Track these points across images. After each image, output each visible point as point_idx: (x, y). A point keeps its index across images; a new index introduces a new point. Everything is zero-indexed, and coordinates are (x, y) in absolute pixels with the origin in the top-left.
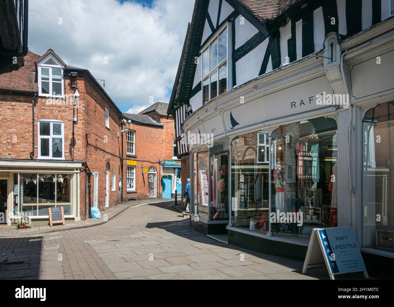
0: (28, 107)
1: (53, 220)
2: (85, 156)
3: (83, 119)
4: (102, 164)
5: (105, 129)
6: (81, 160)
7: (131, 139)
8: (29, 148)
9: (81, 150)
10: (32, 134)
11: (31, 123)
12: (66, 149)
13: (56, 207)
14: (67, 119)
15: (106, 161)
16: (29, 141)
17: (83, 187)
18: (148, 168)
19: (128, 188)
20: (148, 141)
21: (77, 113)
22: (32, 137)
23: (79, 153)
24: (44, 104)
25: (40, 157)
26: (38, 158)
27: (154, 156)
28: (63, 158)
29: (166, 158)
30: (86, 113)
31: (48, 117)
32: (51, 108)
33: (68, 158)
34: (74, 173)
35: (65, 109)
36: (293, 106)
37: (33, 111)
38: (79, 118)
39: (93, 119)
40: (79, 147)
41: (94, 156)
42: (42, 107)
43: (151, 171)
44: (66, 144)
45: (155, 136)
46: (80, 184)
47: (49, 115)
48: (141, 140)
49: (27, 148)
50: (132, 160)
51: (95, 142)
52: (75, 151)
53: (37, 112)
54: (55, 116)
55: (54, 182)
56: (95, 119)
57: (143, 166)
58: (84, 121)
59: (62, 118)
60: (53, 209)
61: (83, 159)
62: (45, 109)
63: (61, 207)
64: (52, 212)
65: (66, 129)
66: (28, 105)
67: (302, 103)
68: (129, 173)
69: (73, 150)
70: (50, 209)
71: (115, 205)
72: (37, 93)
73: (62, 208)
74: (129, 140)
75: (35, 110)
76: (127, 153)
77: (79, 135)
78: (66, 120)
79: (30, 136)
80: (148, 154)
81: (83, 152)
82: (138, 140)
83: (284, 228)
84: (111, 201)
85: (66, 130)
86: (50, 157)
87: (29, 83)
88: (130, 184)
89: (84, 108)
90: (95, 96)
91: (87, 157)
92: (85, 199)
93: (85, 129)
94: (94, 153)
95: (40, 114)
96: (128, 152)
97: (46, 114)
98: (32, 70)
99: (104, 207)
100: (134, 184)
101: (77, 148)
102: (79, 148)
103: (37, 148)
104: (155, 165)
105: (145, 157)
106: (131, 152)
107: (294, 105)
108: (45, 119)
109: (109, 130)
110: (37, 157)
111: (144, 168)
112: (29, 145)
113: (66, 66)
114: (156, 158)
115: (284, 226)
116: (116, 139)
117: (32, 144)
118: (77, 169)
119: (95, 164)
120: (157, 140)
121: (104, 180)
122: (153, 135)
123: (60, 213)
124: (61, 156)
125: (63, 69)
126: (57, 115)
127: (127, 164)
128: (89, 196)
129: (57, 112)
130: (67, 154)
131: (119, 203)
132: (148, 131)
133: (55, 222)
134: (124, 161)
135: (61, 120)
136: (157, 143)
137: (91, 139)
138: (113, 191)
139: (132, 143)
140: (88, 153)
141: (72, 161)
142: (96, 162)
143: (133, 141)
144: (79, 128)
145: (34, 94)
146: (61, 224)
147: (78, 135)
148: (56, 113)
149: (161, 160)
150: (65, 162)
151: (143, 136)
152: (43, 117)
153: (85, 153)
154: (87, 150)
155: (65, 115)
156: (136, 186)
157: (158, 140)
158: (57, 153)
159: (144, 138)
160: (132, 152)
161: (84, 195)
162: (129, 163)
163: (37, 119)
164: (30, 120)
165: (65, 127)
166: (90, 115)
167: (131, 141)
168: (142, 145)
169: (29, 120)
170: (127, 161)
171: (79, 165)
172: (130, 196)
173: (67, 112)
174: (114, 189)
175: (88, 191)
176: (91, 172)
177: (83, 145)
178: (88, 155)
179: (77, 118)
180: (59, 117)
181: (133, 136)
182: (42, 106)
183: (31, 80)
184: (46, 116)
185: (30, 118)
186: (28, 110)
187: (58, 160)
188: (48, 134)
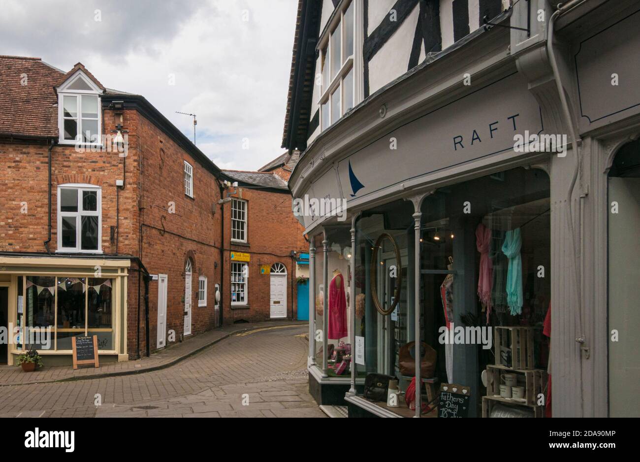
0: (42, 163)
1: (79, 359)
2: (137, 247)
3: (134, 183)
4: (177, 259)
5: (183, 199)
6: (131, 253)
7: (241, 215)
8: (42, 233)
9: (130, 236)
10: (47, 210)
11: (45, 191)
12: (105, 235)
13: (86, 335)
14: (107, 183)
15: (185, 254)
16: (42, 221)
17: (133, 301)
18: (271, 265)
19: (234, 301)
20: (271, 218)
21: (124, 173)
22: (47, 215)
23: (127, 242)
24: (67, 158)
25: (61, 249)
26: (56, 251)
27: (281, 245)
28: (100, 251)
29: (303, 249)
30: (139, 172)
31: (75, 180)
32: (80, 164)
33: (107, 250)
34: (118, 276)
35: (104, 165)
36: (458, 146)
37: (50, 170)
38: (127, 180)
39: (157, 181)
40: (127, 230)
41: (158, 247)
42: (65, 164)
43: (277, 272)
44: (105, 226)
45: (283, 209)
46: (128, 296)
47: (76, 176)
48: (258, 218)
49: (40, 233)
50: (242, 252)
51: (160, 222)
52: (121, 239)
53: (56, 172)
54: (87, 178)
55: (83, 292)
56: (160, 181)
57: (261, 263)
58: (136, 186)
59: (98, 181)
60: (80, 340)
61: (133, 252)
62: (69, 167)
63: (94, 336)
64: (77, 345)
65: (106, 200)
66: (41, 160)
67: (475, 137)
68: (235, 274)
69: (117, 237)
70: (74, 339)
71: (206, 331)
72: (56, 139)
73: (95, 338)
74: (235, 217)
75: (53, 169)
76: (232, 240)
77: (127, 210)
78: (105, 185)
79: (45, 213)
80: (271, 241)
81: (134, 239)
82: (252, 217)
83: (449, 410)
84: (195, 324)
85: (105, 203)
86: (78, 249)
87: (46, 122)
88: (238, 295)
89: (136, 164)
90: (161, 142)
91: (141, 248)
92: (137, 322)
93: (137, 199)
94: (158, 242)
95: (61, 176)
96: (234, 237)
97: (71, 175)
98: (52, 100)
99: (181, 336)
100: (245, 294)
101: (123, 233)
102: (126, 233)
103: (56, 234)
104: (283, 260)
105: (265, 247)
106: (239, 239)
107: (460, 142)
108: (70, 182)
109: (193, 199)
110: (56, 248)
111: (263, 266)
112: (43, 228)
113: (105, 91)
114: (286, 248)
115: (451, 406)
116: (209, 216)
117: (47, 227)
118: (122, 269)
119: (161, 261)
120: (288, 216)
121: (181, 288)
122: (280, 208)
123: (91, 346)
124: (96, 248)
125: (100, 96)
126: (90, 176)
127: (232, 259)
128: (147, 316)
129: (90, 170)
130: (107, 244)
131: (215, 328)
132: (270, 201)
133: (81, 362)
134: (226, 254)
135: (97, 185)
136: (287, 221)
137: (151, 216)
138: (202, 307)
139: (242, 222)
140: (144, 240)
141: (115, 256)
142: (161, 257)
143: (243, 219)
144: (127, 198)
145: (51, 141)
146: (92, 366)
147: (124, 209)
148: (88, 172)
149: (295, 252)
150: (103, 258)
151: (263, 210)
152: (67, 180)
153: (137, 242)
154: (142, 237)
155: (104, 176)
156: (248, 297)
157: (290, 217)
158: (90, 242)
159: (264, 214)
160: (243, 238)
161: (135, 314)
162: (236, 257)
163: (56, 183)
164: (45, 186)
165: (104, 197)
166: (150, 175)
167: (239, 218)
168: (260, 226)
169: (42, 186)
170: (233, 253)
171: (127, 263)
172: (237, 315)
173: (106, 171)
174: (203, 303)
175: (143, 308)
176: (150, 275)
177: (133, 227)
178: (145, 246)
179: (124, 180)
180: (93, 179)
181: (243, 210)
182: (65, 161)
183: (49, 118)
184: (71, 178)
185: (45, 182)
186: (42, 168)
187: (91, 254)
188: (75, 209)
